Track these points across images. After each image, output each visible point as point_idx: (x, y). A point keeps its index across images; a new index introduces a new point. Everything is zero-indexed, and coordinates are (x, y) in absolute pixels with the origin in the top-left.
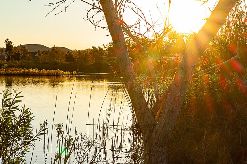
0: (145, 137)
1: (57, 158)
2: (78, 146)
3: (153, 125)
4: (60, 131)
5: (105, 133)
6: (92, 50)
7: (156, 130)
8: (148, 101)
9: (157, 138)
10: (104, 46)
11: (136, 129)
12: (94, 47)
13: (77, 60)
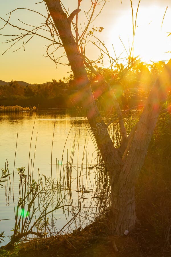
0: (112, 179)
1: (20, 204)
2: (42, 190)
3: (120, 165)
4: (23, 176)
5: (69, 173)
6: (52, 83)
7: (124, 171)
8: (113, 138)
9: (125, 180)
10: (64, 78)
11: (102, 167)
12: (54, 80)
13: (36, 94)
